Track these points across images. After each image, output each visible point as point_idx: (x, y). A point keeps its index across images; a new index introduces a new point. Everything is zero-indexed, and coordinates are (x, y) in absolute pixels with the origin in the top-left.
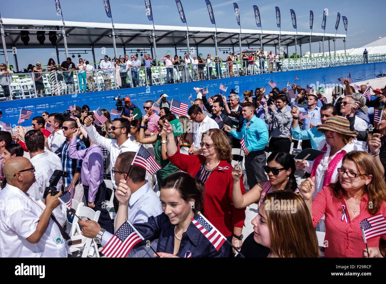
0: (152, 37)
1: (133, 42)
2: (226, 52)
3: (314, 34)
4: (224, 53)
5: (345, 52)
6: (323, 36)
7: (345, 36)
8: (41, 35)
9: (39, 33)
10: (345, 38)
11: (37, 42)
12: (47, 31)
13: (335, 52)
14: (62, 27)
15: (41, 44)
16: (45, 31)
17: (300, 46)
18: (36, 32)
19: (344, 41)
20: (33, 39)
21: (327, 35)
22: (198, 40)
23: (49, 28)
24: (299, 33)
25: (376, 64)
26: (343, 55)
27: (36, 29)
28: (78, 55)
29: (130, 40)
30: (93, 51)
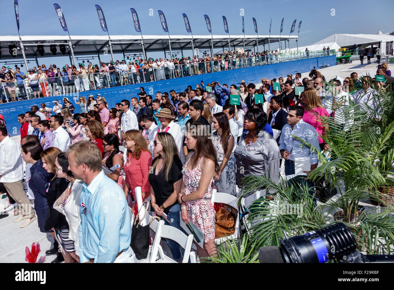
1: (130, 48)
3: (271, 36)
5: (298, 49)
7: (297, 37)
8: (53, 48)
9: (51, 46)
11: (50, 52)
12: (58, 44)
13: (289, 50)
14: (69, 40)
15: (54, 54)
16: (56, 45)
17: (264, 46)
19: (296, 41)
22: (182, 45)
23: (59, 42)
25: (318, 59)
26: (296, 52)
27: (49, 43)
28: (87, 60)
29: (128, 47)
30: (99, 57)
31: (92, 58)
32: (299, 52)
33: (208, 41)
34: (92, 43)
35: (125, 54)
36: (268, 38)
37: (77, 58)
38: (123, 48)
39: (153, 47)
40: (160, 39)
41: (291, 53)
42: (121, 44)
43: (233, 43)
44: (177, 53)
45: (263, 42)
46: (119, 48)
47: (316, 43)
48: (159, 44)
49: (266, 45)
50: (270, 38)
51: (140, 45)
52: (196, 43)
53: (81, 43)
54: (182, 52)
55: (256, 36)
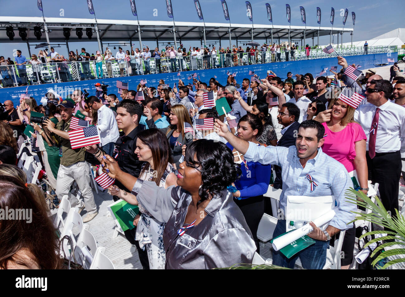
0: (173, 31)
1: (164, 35)
2: (245, 44)
3: (322, 28)
4: (244, 45)
5: (352, 44)
6: (330, 30)
7: (352, 30)
8: (79, 31)
9: (77, 29)
10: (352, 31)
11: (77, 37)
12: (84, 27)
13: (342, 44)
14: (95, 24)
15: (80, 38)
16: (82, 28)
17: (313, 39)
18: (75, 29)
19: (351, 34)
20: (73, 34)
21: (334, 29)
22: (221, 34)
23: (85, 25)
24: (308, 28)
25: (375, 55)
26: (350, 47)
27: (75, 26)
28: (118, 47)
29: (162, 34)
30: (131, 43)
31: (124, 44)
32: (353, 46)
33: (250, 31)
34: (124, 28)
35: (159, 42)
36: (317, 30)
37: (109, 44)
38: (157, 35)
39: (189, 35)
40: (197, 27)
41: (343, 47)
42: (155, 31)
43: (278, 35)
44: (215, 43)
45: (312, 35)
46: (152, 35)
47: (375, 38)
48: (197, 33)
49: (316, 38)
50: (320, 30)
51: (172, 32)
52: (237, 33)
53: (113, 28)
54: (220, 42)
55: (303, 28)
